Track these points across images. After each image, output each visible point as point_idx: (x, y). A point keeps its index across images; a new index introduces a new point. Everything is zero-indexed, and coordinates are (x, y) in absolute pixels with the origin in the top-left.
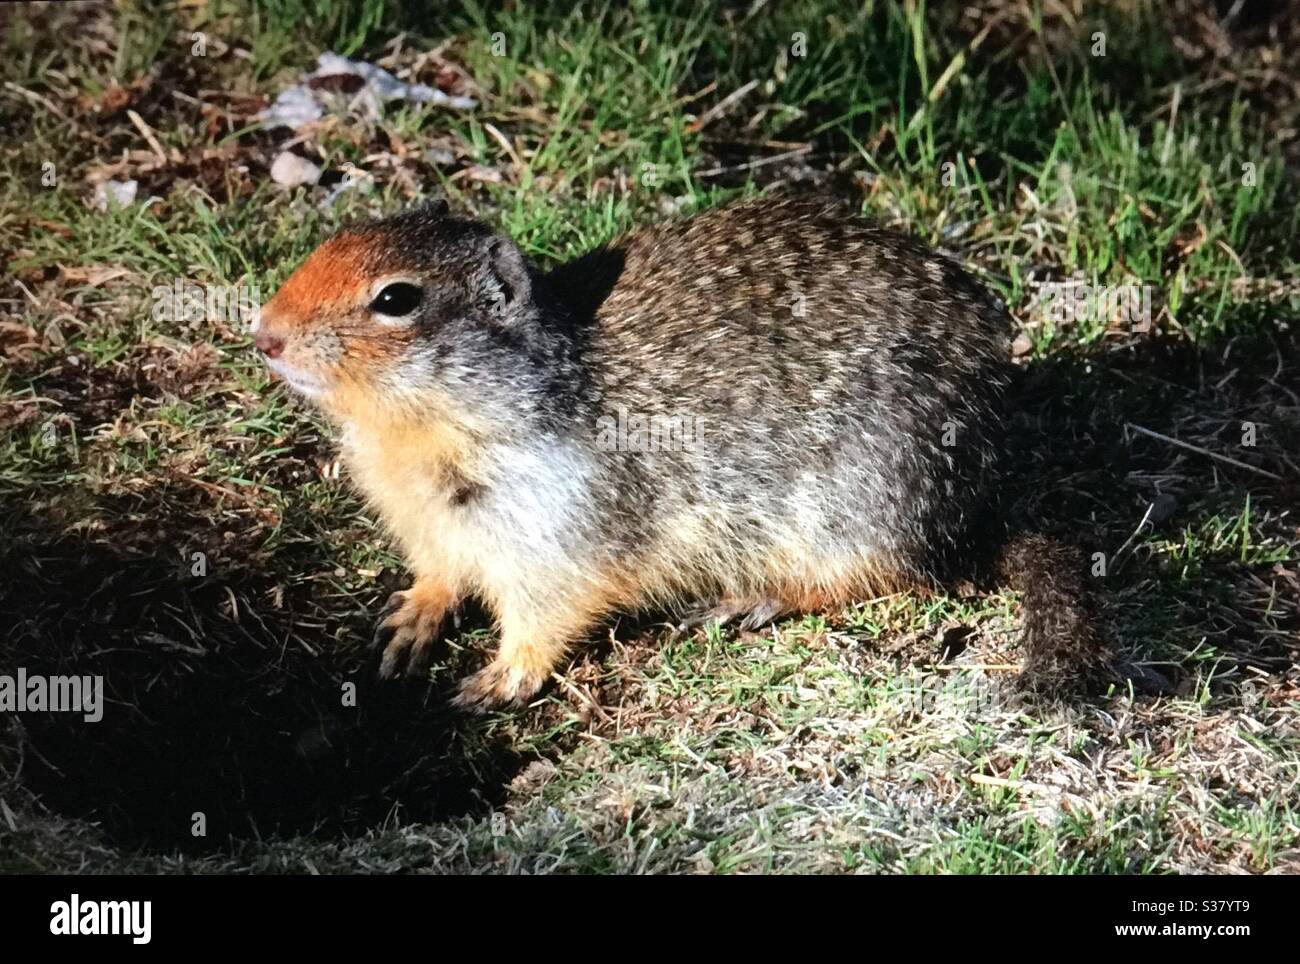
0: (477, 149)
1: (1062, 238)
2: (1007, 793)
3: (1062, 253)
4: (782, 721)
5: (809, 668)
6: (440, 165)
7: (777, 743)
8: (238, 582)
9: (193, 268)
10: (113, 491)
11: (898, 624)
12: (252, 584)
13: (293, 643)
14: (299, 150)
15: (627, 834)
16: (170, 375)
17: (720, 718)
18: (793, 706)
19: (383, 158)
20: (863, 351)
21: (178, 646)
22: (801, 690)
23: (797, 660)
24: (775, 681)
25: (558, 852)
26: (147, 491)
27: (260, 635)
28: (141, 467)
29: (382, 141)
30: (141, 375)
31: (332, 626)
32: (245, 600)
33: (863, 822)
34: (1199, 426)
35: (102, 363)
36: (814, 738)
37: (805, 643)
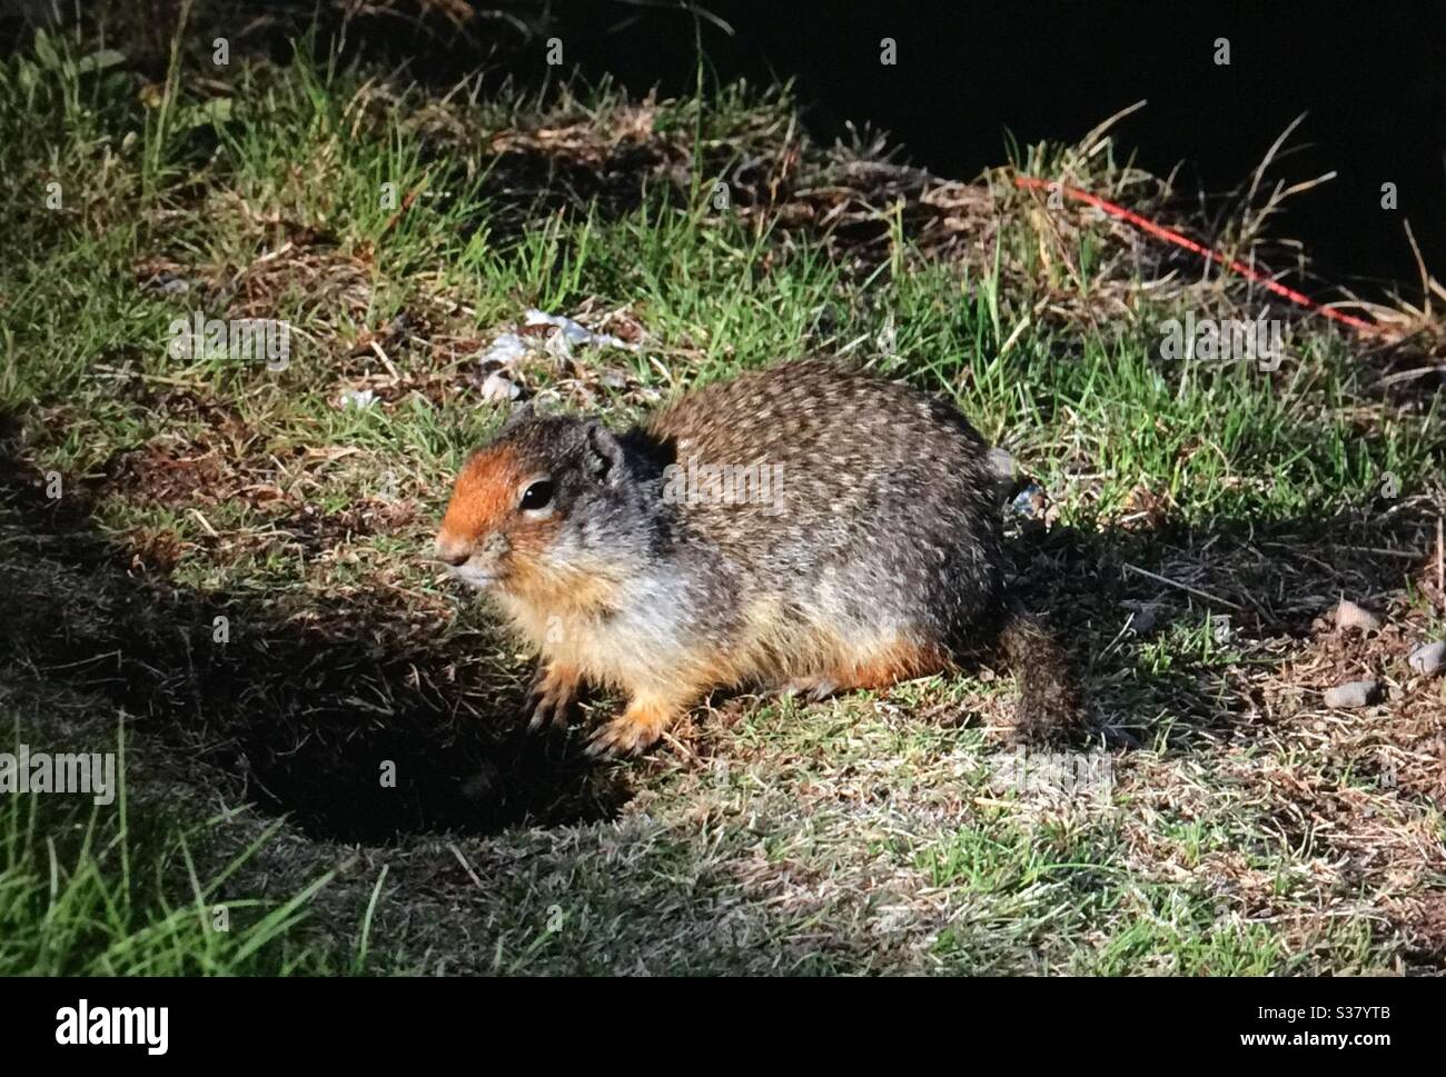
0: (643, 375)
1: (1094, 446)
2: (1002, 811)
3: (1094, 457)
4: (835, 763)
5: (858, 726)
6: (614, 388)
7: (828, 777)
8: (419, 660)
9: (409, 447)
10: (328, 595)
11: (932, 698)
12: (432, 663)
13: (462, 708)
14: (505, 375)
15: (703, 832)
16: (384, 521)
17: (788, 762)
18: (844, 752)
19: (569, 383)
20: (871, 476)
21: (372, 707)
22: (850, 741)
23: (849, 720)
24: (831, 735)
25: (647, 842)
26: (355, 596)
27: (435, 700)
28: (351, 578)
29: (570, 369)
30: (362, 522)
31: (493, 696)
32: (426, 674)
33: (885, 825)
34: (1182, 571)
35: (332, 512)
36: (857, 774)
37: (856, 709)
